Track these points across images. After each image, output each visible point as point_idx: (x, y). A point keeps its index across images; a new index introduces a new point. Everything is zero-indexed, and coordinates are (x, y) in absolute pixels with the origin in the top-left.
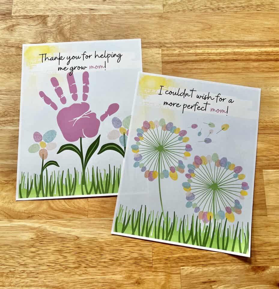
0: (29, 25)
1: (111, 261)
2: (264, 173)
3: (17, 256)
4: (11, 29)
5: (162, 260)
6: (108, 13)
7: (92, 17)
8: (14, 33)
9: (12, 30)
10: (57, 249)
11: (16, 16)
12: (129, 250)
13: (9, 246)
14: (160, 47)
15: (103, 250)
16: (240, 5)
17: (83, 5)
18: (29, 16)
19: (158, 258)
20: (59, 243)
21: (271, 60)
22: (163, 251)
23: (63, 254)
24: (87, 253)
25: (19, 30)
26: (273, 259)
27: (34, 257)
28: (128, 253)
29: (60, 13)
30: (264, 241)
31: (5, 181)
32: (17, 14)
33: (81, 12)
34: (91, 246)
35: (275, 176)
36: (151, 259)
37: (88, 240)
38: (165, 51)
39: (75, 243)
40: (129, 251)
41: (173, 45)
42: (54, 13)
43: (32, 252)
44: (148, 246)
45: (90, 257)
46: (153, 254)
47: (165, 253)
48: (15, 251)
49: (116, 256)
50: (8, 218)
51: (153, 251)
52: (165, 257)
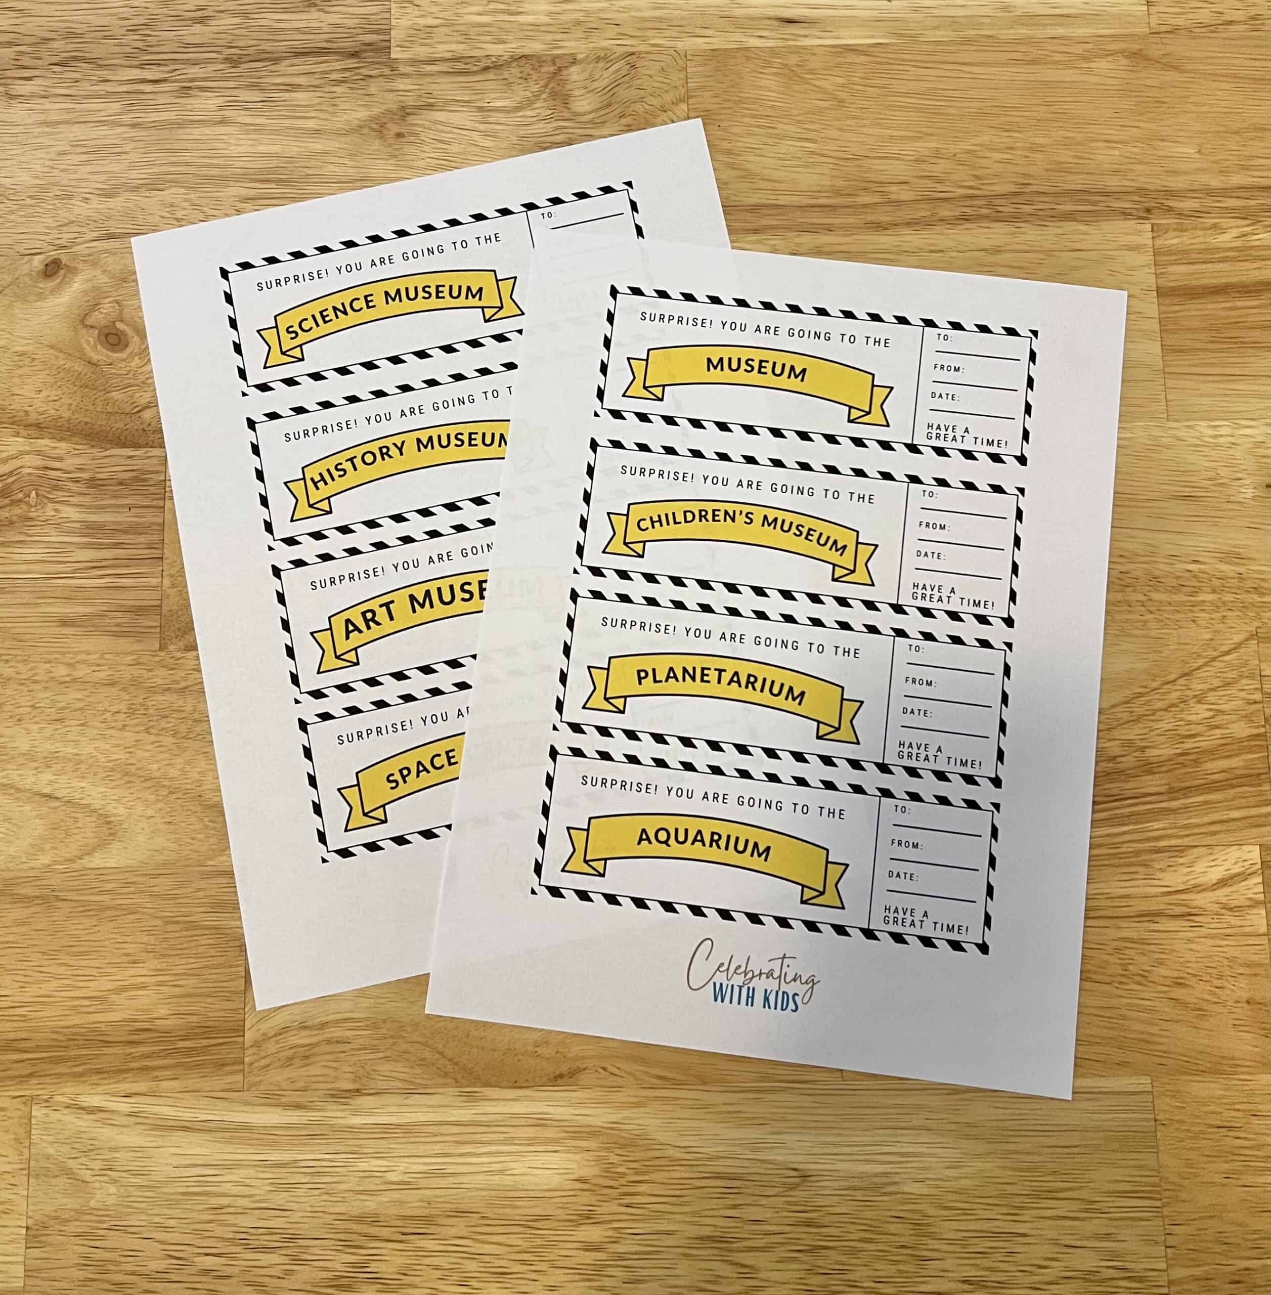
0: (482, 109)
1: (966, 1287)
4: (395, 128)
5: (1213, 1283)
6: (873, 37)
7: (794, 59)
8: (412, 149)
9: (400, 135)
10: (707, 1231)
11: (414, 62)
12: (1051, 1234)
13: (474, 1219)
14: (1145, 215)
15: (932, 1236)
18: (478, 59)
19: (1198, 1271)
20: (714, 1203)
22: (1219, 1242)
23: (737, 1257)
24: (853, 1252)
25: (432, 134)
27: (599, 1270)
28: (1047, 1250)
29: (633, 45)
32: (420, 51)
33: (739, 36)
34: (869, 1214)
36: (1163, 1279)
37: (854, 1188)
38: (1171, 234)
39: (789, 1203)
40: (1055, 1242)
41: (1209, 202)
42: (603, 42)
43: (590, 1247)
44: (1147, 1214)
45: (867, 1272)
46: (1169, 1256)
47: (1226, 1247)
48: (508, 1242)
49: (994, 1265)
50: (457, 1083)
51: (1171, 1241)
52: (1229, 1269)
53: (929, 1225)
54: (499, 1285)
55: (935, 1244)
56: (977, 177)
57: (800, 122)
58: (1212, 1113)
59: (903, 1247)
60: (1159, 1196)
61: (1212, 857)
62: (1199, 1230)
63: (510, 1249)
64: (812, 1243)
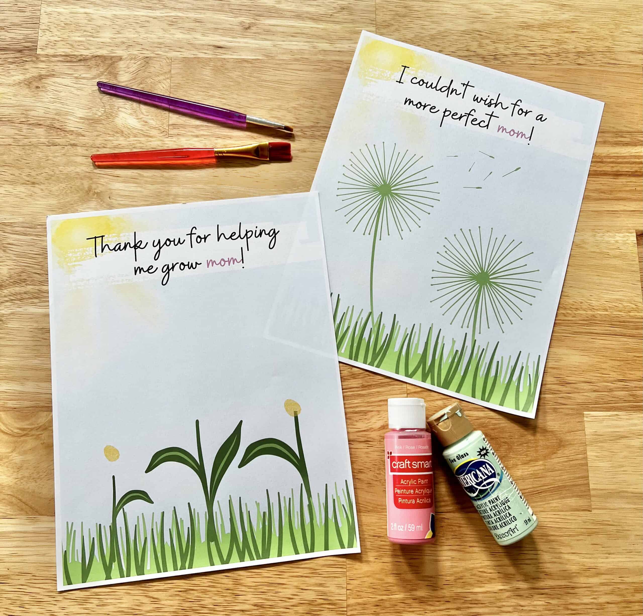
0: (76, 78)
1: (256, 608)
2: (585, 419)
3: (47, 599)
4: (36, 84)
5: (366, 606)
6: (255, 56)
7: (219, 64)
8: (43, 94)
9: (37, 87)
11: (47, 56)
12: (296, 584)
13: (29, 577)
16: (542, 52)
17: (198, 36)
18: (77, 56)
19: (360, 601)
21: (605, 174)
22: (369, 587)
23: (151, 594)
24: (205, 592)
25: (53, 88)
26: (601, 604)
28: (294, 591)
29: (148, 54)
30: (584, 565)
31: (20, 429)
32: (50, 51)
33: (195, 52)
35: (608, 426)
36: (345, 604)
40: (297, 587)
42: (134, 51)
44: (338, 575)
45: (210, 601)
46: (348, 594)
47: (373, 590)
48: (44, 587)
49: (269, 598)
50: (27, 513)
51: (349, 587)
52: (374, 600)
53: (240, 580)
54: (38, 607)
55: (243, 588)
56: (297, 119)
57: (220, 90)
58: (371, 530)
59: (227, 589)
60: (345, 567)
61: (379, 416)
62: (362, 582)
63: (45, 590)
64: (186, 588)
